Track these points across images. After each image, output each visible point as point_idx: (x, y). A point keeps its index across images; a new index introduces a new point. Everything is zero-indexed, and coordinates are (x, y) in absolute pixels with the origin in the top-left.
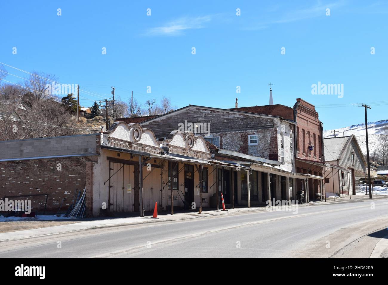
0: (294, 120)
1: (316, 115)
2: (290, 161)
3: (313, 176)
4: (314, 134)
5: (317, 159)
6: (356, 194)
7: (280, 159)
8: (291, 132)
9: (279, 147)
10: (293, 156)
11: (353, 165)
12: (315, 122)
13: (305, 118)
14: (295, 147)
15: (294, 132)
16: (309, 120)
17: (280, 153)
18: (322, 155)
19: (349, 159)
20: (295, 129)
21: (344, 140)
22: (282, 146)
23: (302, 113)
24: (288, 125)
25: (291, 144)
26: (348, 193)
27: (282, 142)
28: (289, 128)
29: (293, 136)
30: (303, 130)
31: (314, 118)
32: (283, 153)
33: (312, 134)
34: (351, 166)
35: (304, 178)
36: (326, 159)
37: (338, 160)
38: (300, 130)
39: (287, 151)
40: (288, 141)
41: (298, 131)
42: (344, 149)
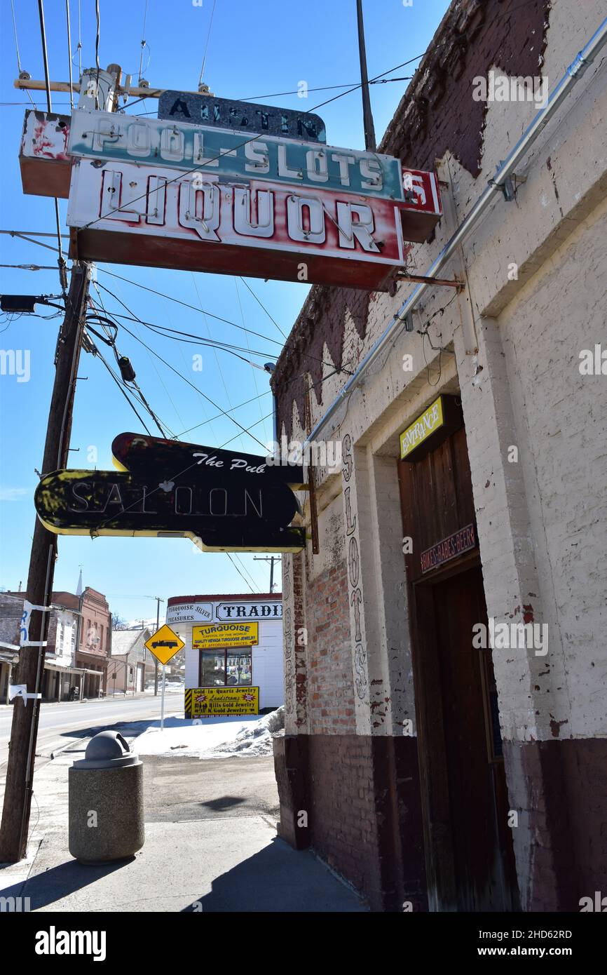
0: (80, 610)
1: (106, 606)
2: (70, 654)
3: (90, 671)
4: (102, 626)
5: (102, 653)
6: (145, 690)
7: (57, 652)
8: (75, 622)
9: (58, 638)
10: (74, 648)
11: (144, 660)
12: (103, 613)
13: (93, 608)
14: (78, 639)
15: (78, 623)
16: (96, 610)
17: (58, 645)
18: (109, 649)
19: (140, 653)
20: (79, 619)
21: (136, 633)
22: (62, 637)
23: (90, 603)
24: (72, 615)
25: (73, 635)
26: (134, 689)
27: (62, 632)
28: (72, 618)
29: (76, 627)
30: (90, 621)
31: (103, 609)
32: (62, 644)
33: (99, 625)
34: (141, 661)
35: (81, 673)
36: (113, 652)
37: (127, 654)
38: (86, 620)
39: (67, 643)
40: (69, 632)
41: (83, 621)
42: (135, 643)
